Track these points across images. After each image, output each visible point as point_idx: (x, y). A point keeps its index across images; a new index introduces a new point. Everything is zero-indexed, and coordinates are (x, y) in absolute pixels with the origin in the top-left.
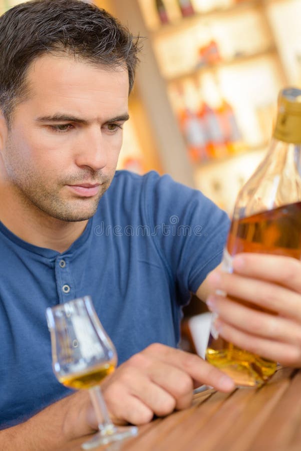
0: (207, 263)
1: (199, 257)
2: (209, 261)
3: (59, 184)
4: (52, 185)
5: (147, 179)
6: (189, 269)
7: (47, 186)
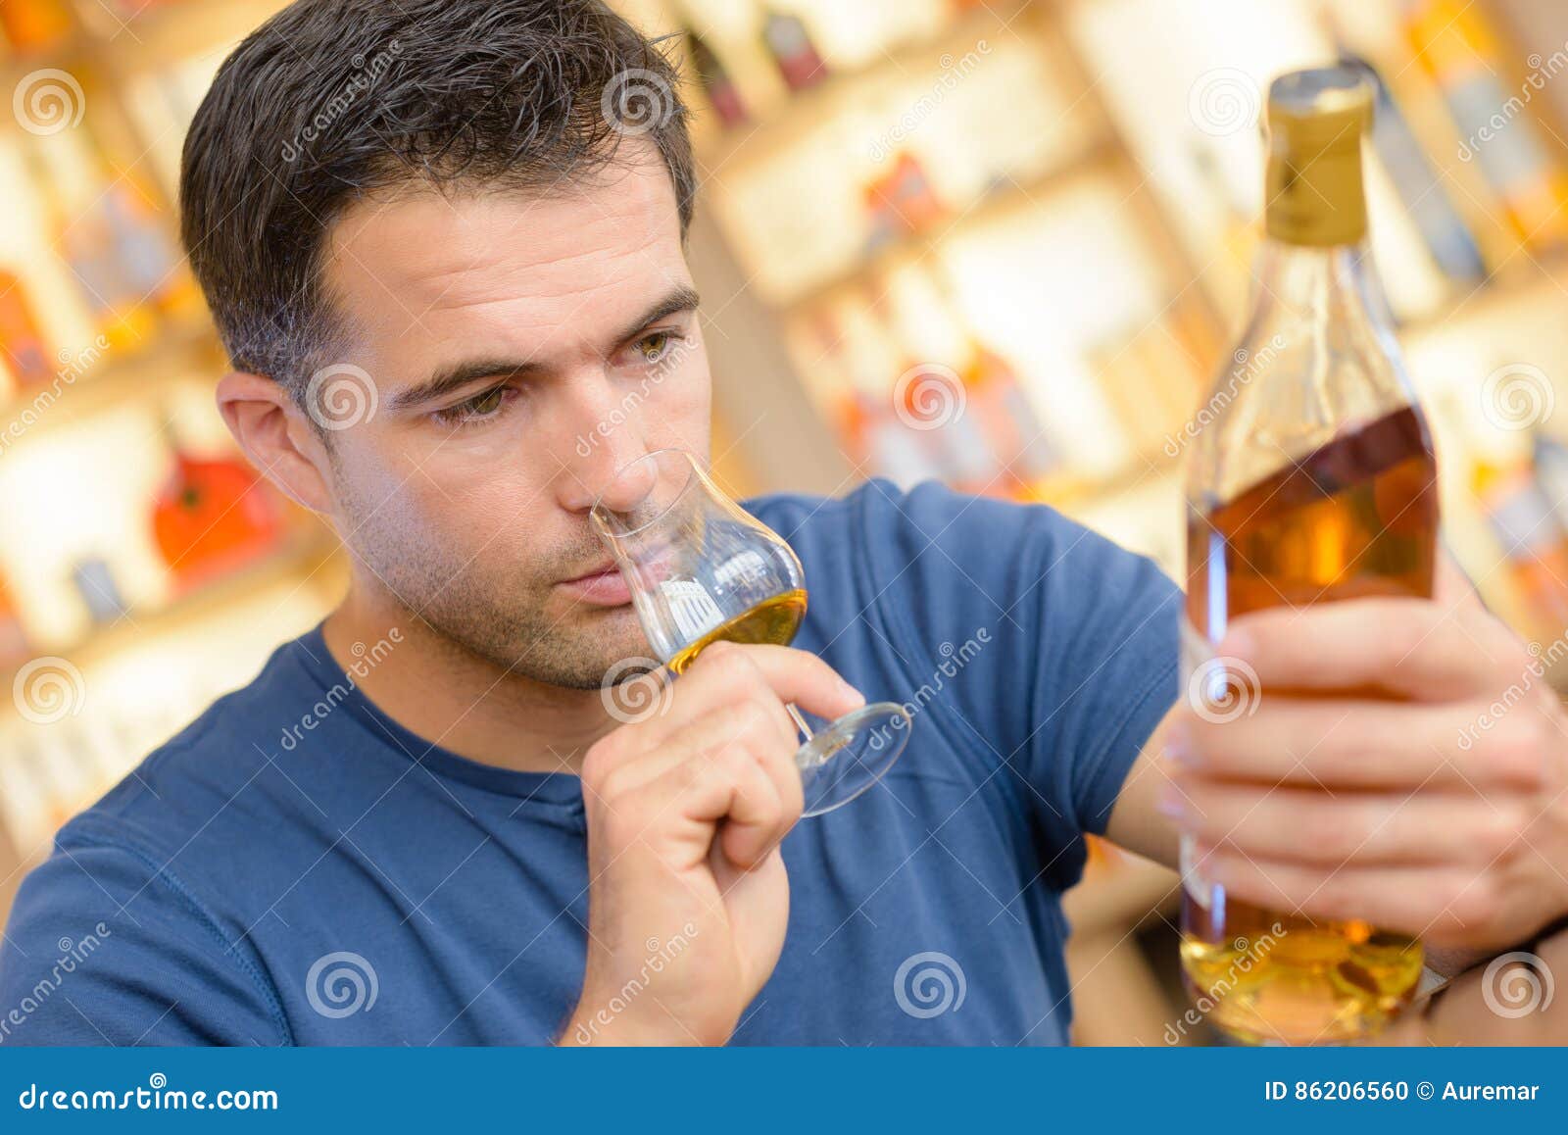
0: (1123, 722)
1: (1092, 709)
2: (1127, 716)
3: (534, 588)
4: (511, 597)
5: (862, 506)
6: (1068, 756)
7: (497, 602)
